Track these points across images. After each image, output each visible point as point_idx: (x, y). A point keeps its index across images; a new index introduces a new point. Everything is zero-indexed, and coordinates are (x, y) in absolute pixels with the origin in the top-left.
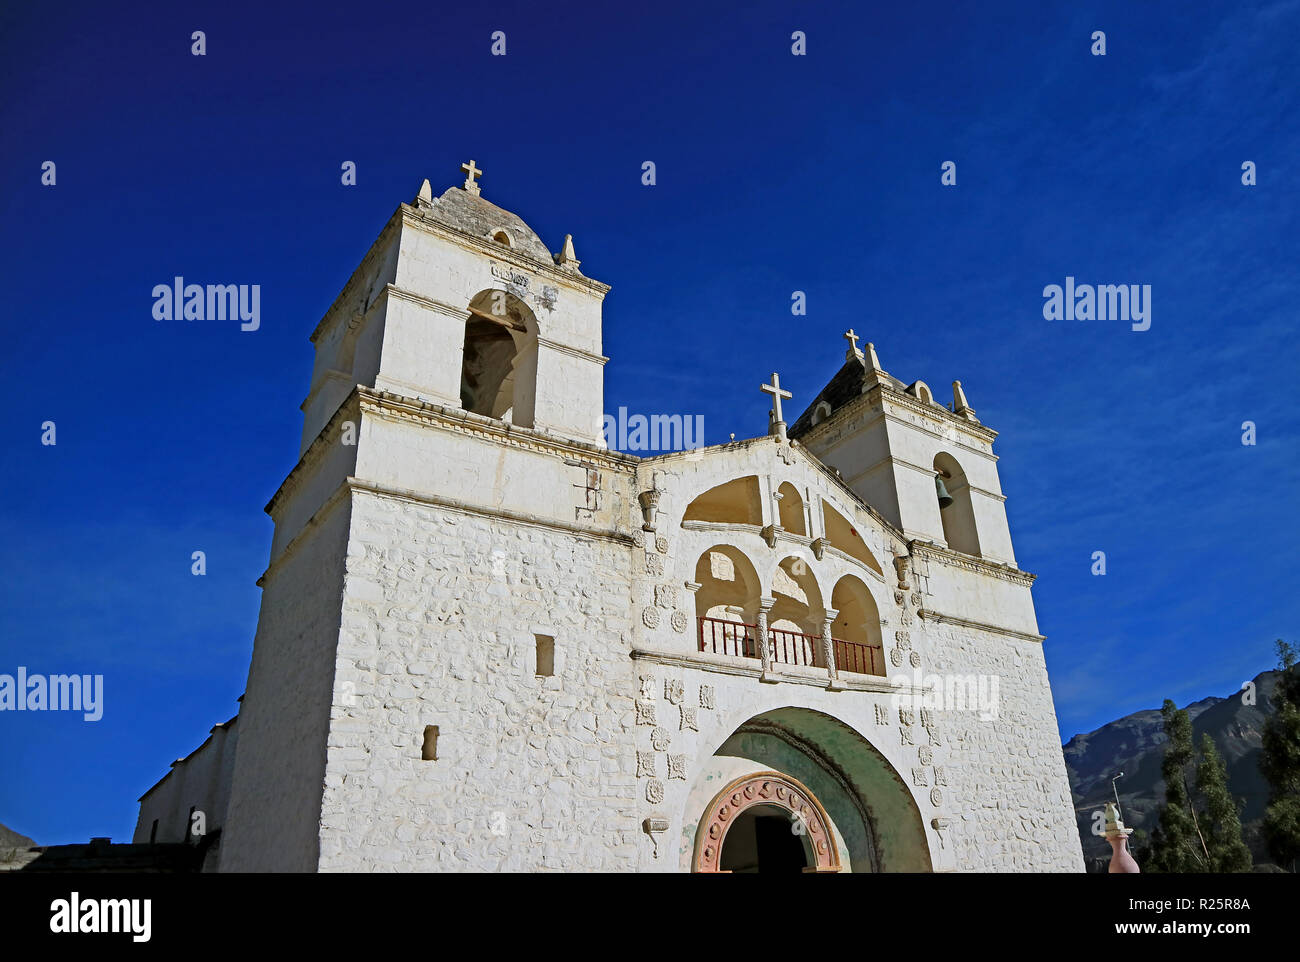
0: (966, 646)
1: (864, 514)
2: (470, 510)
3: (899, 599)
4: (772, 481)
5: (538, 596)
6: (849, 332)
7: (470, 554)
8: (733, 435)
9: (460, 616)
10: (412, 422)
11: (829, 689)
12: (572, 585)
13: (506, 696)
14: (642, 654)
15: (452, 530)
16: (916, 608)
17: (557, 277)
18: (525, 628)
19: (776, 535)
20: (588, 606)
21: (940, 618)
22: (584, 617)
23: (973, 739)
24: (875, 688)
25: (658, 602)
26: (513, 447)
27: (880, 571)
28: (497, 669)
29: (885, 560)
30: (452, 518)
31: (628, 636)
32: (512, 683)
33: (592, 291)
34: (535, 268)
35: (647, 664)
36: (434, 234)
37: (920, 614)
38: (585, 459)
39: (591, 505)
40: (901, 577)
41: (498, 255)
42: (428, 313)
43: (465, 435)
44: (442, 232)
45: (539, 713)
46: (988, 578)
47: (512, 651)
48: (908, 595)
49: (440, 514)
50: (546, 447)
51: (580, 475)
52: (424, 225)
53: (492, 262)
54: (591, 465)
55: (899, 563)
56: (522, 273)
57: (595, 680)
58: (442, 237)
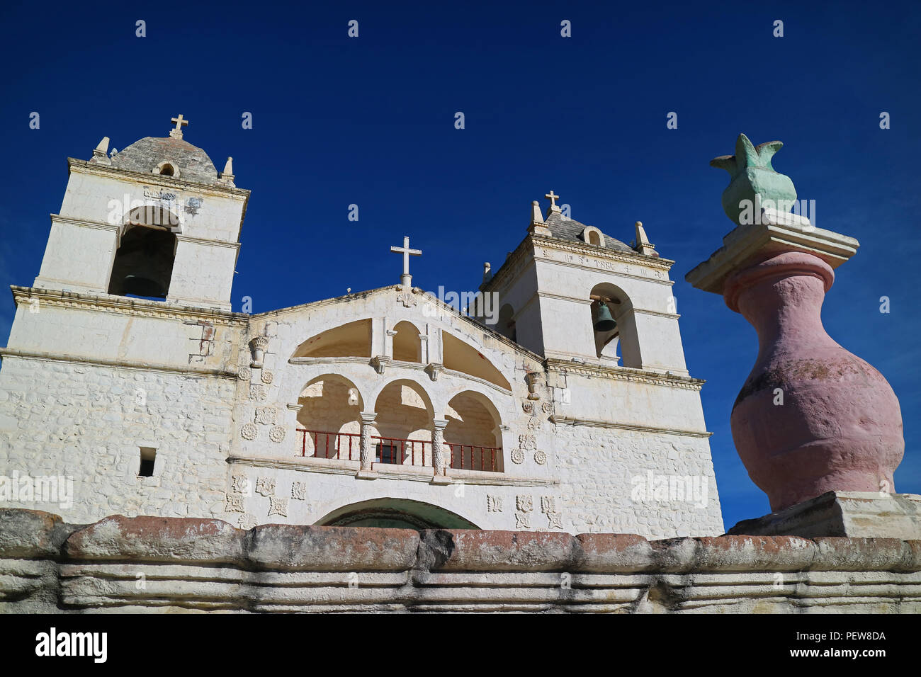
0: (607, 445)
1: (494, 342)
2: (94, 363)
3: (526, 409)
4: (387, 321)
5: (146, 420)
6: (550, 194)
7: (92, 393)
8: (349, 290)
9: (78, 437)
10: (58, 306)
11: (432, 483)
12: (178, 410)
13: (109, 490)
14: (235, 459)
15: (81, 377)
16: (547, 415)
17: (201, 190)
18: (131, 443)
19: (381, 363)
20: (190, 426)
21: (576, 422)
22: (187, 434)
23: (605, 522)
24: (486, 482)
25: (258, 420)
26: (139, 316)
27: (508, 387)
28: (103, 472)
29: (516, 378)
30: (81, 369)
31: (225, 446)
32: (116, 482)
33: (235, 196)
34: (182, 187)
35: (241, 467)
36: (97, 174)
37: (551, 420)
38: (201, 319)
39: (203, 352)
40: (531, 390)
41: (151, 181)
42: (85, 230)
43: (100, 311)
44: (102, 173)
45: (136, 503)
46: (645, 386)
47: (118, 459)
48: (537, 405)
49: (71, 368)
50: (167, 314)
51: (198, 331)
52: (88, 170)
53: (145, 187)
54: (208, 324)
55: (530, 378)
56: (171, 191)
57: (189, 478)
58: (103, 176)
